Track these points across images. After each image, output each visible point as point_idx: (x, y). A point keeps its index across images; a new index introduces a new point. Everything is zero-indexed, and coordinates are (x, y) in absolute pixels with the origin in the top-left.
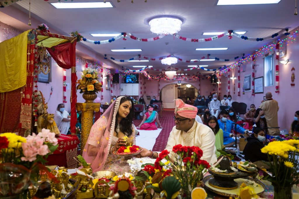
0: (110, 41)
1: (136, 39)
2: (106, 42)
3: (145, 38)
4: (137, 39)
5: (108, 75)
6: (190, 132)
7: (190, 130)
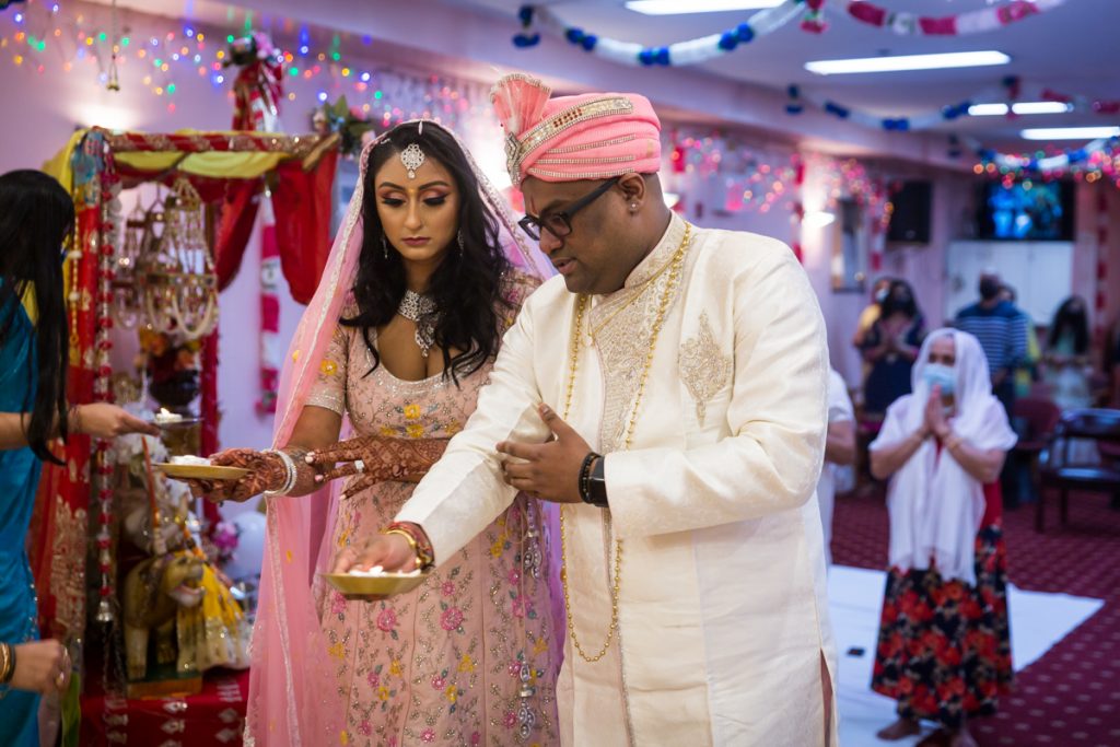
0: (728, 43)
1: (886, 18)
2: (702, 51)
3: (937, 14)
4: (891, 21)
5: (847, 195)
6: (646, 277)
7: (643, 268)
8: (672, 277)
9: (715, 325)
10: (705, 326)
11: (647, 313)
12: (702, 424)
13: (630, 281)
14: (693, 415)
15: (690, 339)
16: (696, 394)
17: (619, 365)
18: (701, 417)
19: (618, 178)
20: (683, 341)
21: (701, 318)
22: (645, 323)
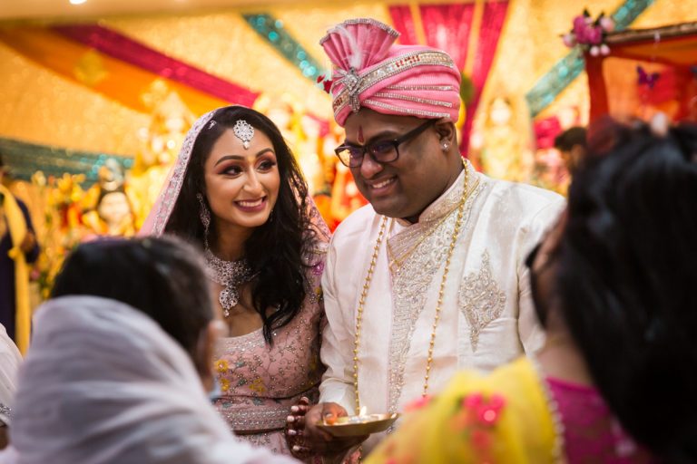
6: (438, 215)
7: (436, 207)
8: (459, 217)
9: (496, 264)
10: (486, 263)
11: (435, 245)
12: (474, 349)
13: (424, 217)
14: (467, 339)
15: (472, 273)
16: (472, 321)
17: (407, 289)
18: (474, 341)
19: (436, 120)
20: (466, 274)
21: (483, 255)
22: (433, 254)
